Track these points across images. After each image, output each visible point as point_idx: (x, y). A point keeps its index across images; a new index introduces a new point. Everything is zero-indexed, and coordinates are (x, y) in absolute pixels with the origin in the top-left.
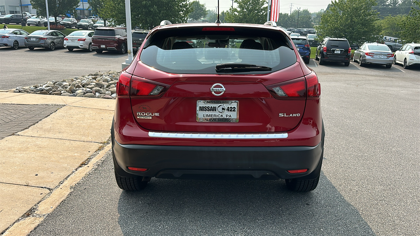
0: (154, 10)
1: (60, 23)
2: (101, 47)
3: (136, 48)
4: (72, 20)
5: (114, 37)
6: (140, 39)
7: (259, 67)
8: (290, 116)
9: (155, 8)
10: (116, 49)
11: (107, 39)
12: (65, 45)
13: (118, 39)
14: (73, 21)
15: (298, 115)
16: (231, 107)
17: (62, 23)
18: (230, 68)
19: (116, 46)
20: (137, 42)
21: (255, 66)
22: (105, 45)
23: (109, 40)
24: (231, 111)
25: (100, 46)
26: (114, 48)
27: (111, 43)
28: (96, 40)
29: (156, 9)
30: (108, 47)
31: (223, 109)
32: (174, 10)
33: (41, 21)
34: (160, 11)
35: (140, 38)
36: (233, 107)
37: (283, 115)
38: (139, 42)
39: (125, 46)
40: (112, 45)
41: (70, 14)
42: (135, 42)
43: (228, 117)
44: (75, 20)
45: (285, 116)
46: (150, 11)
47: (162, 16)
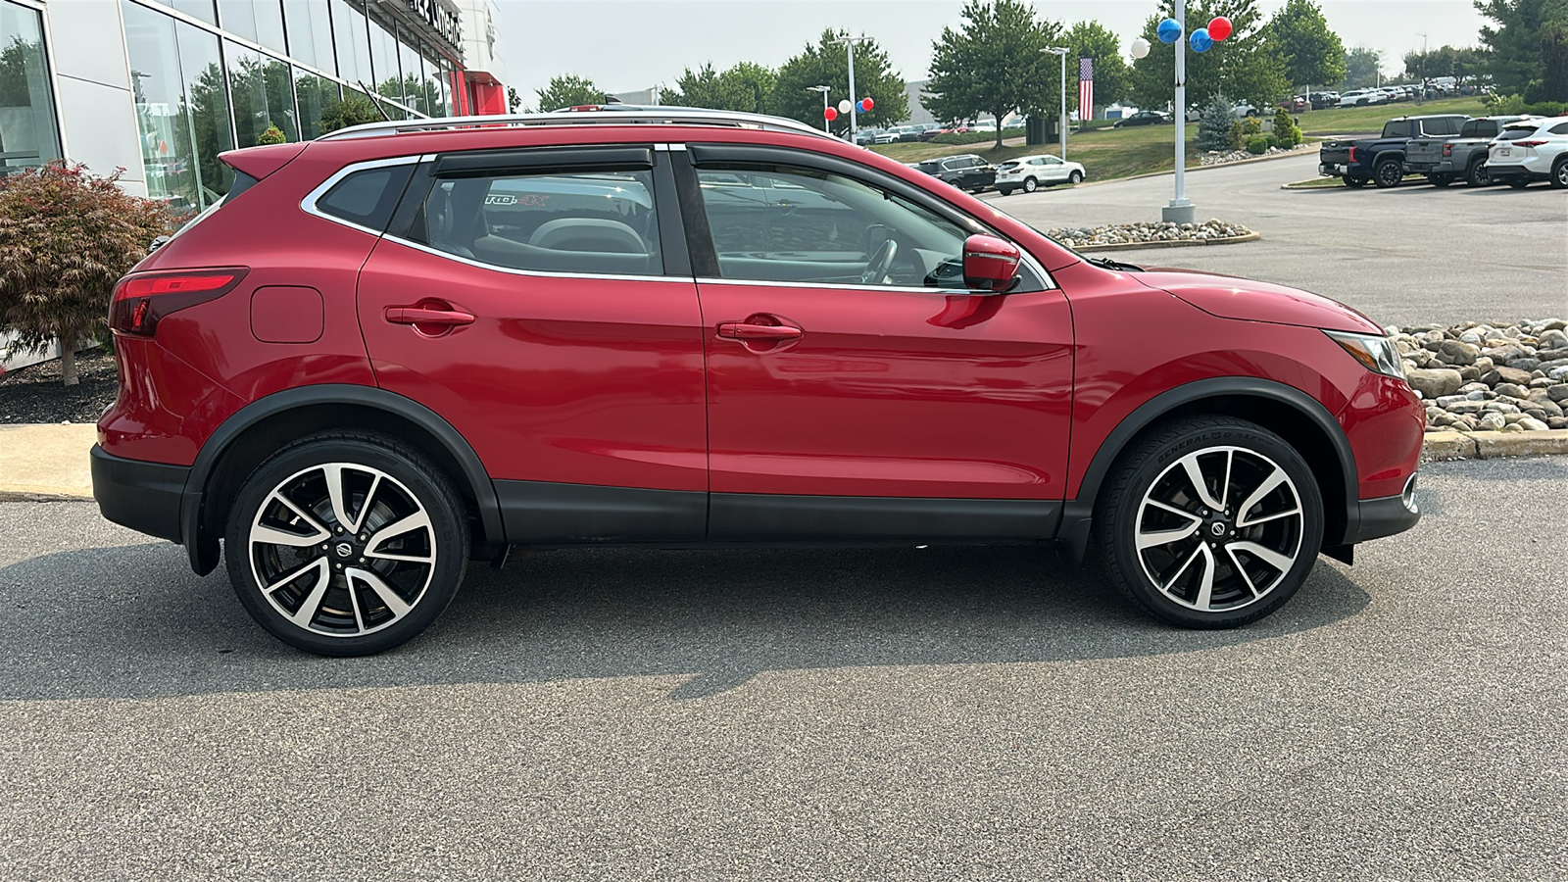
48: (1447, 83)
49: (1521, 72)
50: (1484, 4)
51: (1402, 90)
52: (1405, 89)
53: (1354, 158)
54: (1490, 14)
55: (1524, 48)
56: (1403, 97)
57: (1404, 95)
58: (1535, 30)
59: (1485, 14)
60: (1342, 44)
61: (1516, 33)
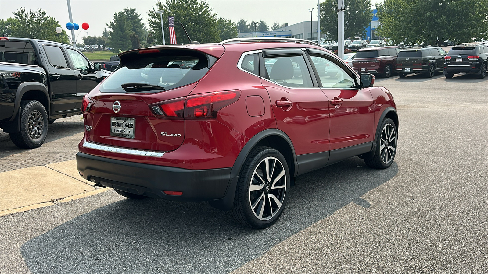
0: (441, 21)
1: (348, 46)
2: (361, 70)
3: (402, 70)
4: (362, 42)
5: (377, 59)
6: (407, 59)
7: (152, 86)
8: (171, 135)
9: (443, 18)
10: (378, 72)
11: (368, 61)
12: (326, 71)
13: (382, 60)
14: (362, 44)
15: (179, 135)
16: (130, 124)
17: (350, 47)
18: (132, 87)
19: (377, 69)
20: (403, 62)
21: (148, 85)
22: (366, 68)
23: (371, 63)
24: (130, 127)
25: (359, 70)
26: (375, 72)
27: (372, 66)
28: (356, 63)
29: (443, 20)
30: (368, 71)
31: (126, 125)
32: (470, 18)
33: (330, 46)
34: (449, 22)
35: (408, 57)
36: (131, 124)
37: (164, 135)
38: (406, 62)
39: (390, 68)
40: (373, 68)
41: (359, 35)
42: (401, 62)
43: (128, 133)
44: (365, 42)
45: (166, 135)
46: (437, 23)
47: (452, 28)
48: (95, 47)
49: (122, 44)
50: (108, 24)
51: (83, 48)
52: (84, 48)
53: (105, 67)
54: (111, 28)
55: (121, 38)
56: (84, 50)
57: (84, 49)
58: (123, 33)
59: (109, 27)
60: (67, 33)
61: (119, 33)
